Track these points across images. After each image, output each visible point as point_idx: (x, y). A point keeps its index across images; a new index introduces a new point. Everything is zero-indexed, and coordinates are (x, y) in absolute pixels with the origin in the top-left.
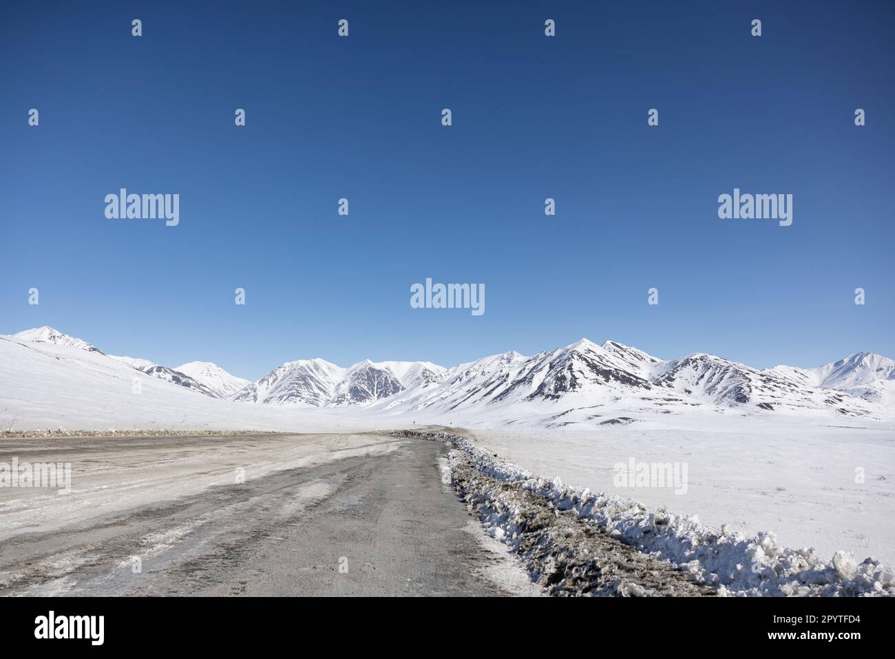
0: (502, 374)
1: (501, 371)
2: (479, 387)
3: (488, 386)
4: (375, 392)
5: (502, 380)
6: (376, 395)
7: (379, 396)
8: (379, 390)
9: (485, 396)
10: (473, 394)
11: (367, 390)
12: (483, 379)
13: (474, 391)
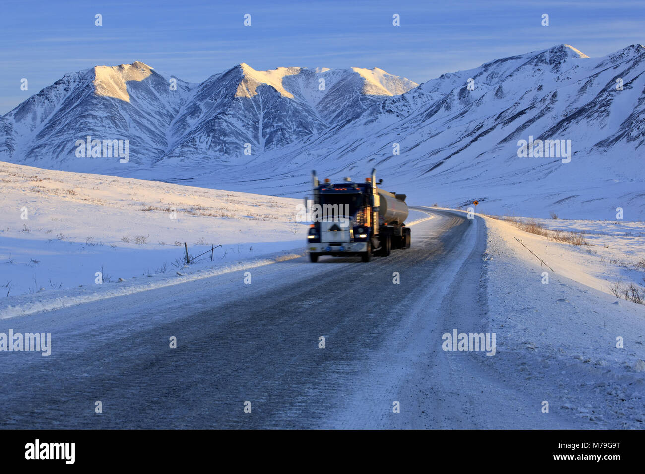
0: (541, 95)
1: (540, 88)
2: (490, 123)
3: (513, 118)
4: (260, 134)
5: (540, 106)
6: (263, 141)
7: (269, 142)
8: (268, 131)
9: (505, 140)
10: (476, 140)
11: (243, 130)
12: (500, 105)
13: (479, 133)
